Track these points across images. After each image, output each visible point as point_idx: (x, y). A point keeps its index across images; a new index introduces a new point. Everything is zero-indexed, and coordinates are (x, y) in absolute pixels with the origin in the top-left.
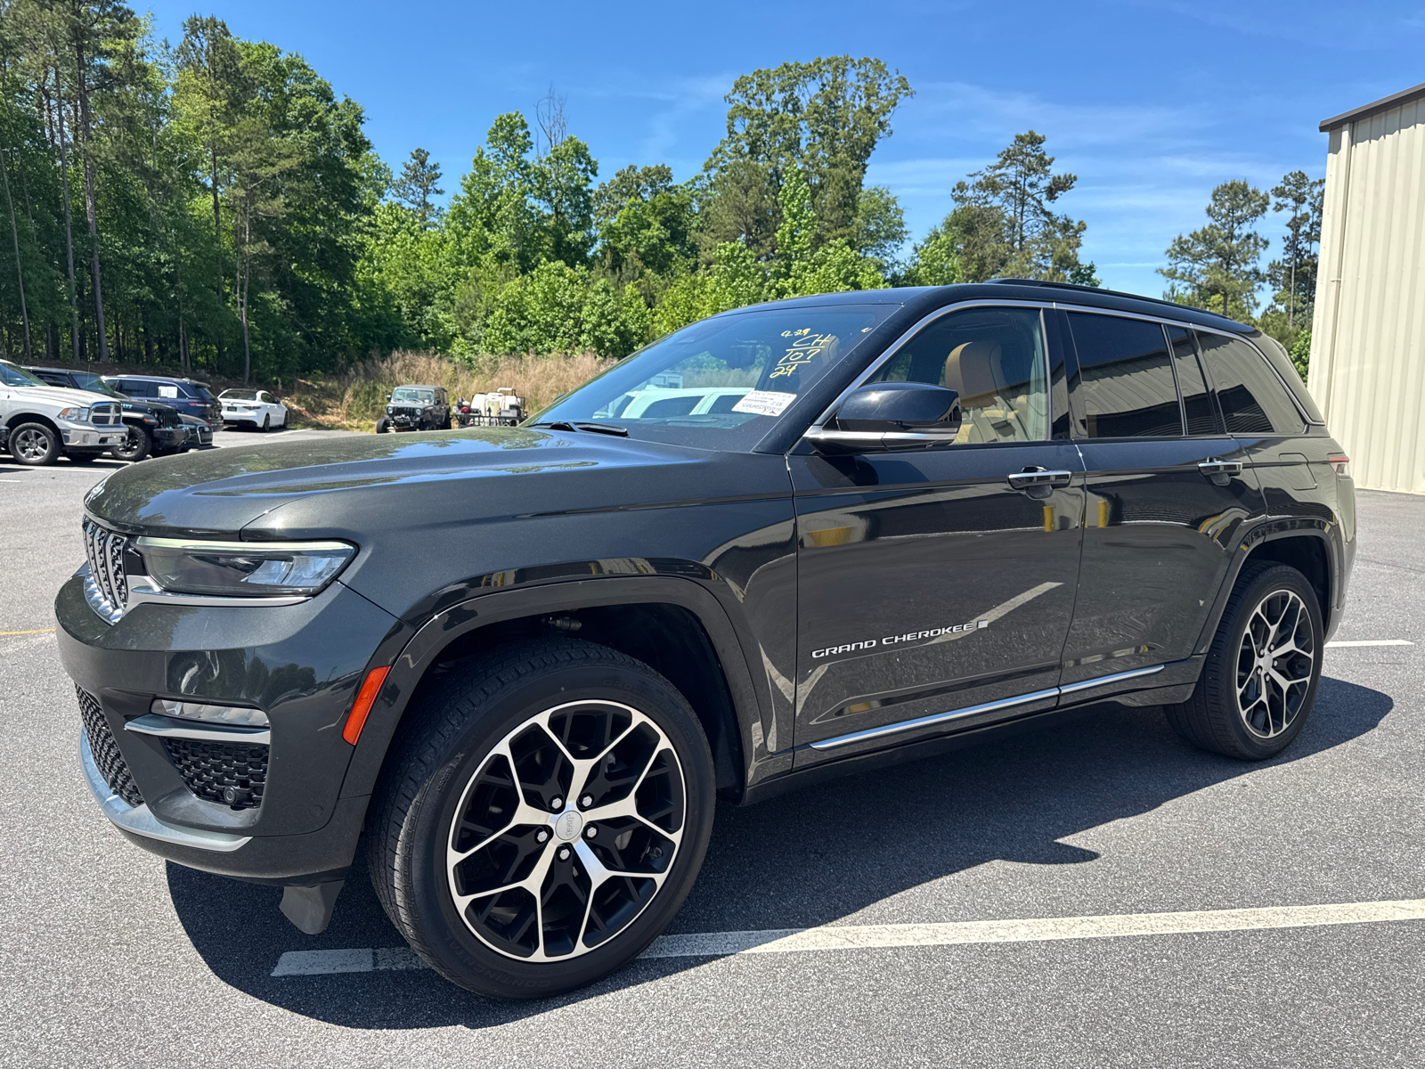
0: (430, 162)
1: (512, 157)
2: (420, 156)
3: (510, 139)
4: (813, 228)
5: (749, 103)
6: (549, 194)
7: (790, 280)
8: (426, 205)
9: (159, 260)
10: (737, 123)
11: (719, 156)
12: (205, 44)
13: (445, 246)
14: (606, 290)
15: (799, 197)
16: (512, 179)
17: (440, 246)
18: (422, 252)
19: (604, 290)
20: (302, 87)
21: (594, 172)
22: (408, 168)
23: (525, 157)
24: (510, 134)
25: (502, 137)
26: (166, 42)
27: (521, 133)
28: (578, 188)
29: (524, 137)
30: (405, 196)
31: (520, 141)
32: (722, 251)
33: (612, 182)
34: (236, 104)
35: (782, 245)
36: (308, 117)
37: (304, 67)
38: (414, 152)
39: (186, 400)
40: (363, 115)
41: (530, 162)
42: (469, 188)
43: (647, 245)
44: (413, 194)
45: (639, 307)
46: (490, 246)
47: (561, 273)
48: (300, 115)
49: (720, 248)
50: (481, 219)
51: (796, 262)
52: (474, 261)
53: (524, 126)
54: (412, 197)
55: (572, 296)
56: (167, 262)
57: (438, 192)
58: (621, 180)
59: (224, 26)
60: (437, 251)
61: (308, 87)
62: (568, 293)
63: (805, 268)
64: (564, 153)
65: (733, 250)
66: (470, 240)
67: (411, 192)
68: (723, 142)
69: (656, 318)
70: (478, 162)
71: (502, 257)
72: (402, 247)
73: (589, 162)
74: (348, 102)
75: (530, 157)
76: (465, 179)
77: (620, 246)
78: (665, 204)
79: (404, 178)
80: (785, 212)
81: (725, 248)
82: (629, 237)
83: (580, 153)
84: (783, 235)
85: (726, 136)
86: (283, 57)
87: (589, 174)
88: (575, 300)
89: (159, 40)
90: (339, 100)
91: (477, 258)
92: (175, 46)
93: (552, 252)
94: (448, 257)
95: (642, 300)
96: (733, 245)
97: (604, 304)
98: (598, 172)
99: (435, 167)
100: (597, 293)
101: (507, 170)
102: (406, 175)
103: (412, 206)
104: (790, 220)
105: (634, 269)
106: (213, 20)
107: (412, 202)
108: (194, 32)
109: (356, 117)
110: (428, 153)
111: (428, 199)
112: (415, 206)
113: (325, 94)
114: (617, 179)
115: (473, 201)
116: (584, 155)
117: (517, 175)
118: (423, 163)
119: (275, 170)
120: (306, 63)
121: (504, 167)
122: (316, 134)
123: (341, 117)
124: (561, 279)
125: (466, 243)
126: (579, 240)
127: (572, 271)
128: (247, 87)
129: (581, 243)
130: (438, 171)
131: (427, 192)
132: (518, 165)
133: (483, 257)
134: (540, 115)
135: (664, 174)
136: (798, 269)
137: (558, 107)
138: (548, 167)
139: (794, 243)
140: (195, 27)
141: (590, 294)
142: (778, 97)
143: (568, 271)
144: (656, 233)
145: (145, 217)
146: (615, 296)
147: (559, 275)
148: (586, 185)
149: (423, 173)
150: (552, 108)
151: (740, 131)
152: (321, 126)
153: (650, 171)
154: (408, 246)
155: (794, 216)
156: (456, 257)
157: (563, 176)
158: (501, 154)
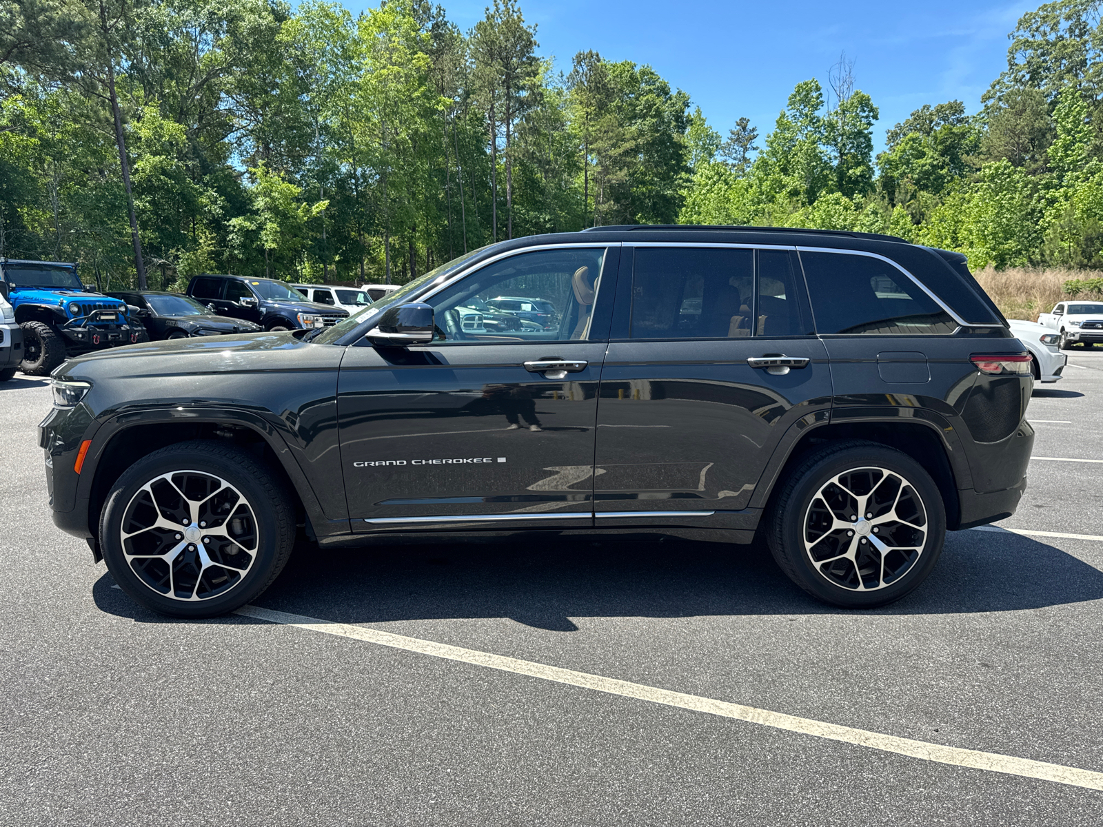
0: (750, 127)
1: (806, 116)
2: (743, 124)
3: (806, 101)
4: (1089, 140)
5: (1033, 36)
6: (835, 140)
7: (1062, 190)
8: (745, 159)
9: (545, 219)
10: (1018, 55)
11: (997, 87)
12: (585, 69)
13: (749, 190)
14: (875, 213)
15: (1075, 113)
16: (806, 132)
17: (747, 190)
18: (731, 197)
19: (873, 213)
20: (648, 87)
21: (875, 117)
22: (733, 134)
23: (817, 113)
24: (806, 97)
25: (799, 100)
26: (561, 73)
27: (815, 95)
28: (860, 133)
29: (817, 98)
30: (729, 155)
31: (814, 102)
32: (987, 170)
33: (907, 121)
34: (602, 107)
35: (1054, 159)
36: (650, 107)
37: (652, 73)
38: (738, 121)
39: (536, 312)
40: (689, 101)
41: (821, 117)
42: (772, 143)
43: (921, 172)
44: (736, 153)
45: (905, 224)
46: (784, 186)
47: (837, 203)
48: (645, 107)
49: (985, 168)
50: (780, 166)
51: (1069, 173)
52: (772, 200)
53: (818, 89)
54: (734, 155)
55: (845, 220)
56: (549, 220)
57: (754, 149)
58: (915, 119)
59: (597, 55)
60: (743, 195)
61: (652, 87)
62: (842, 217)
63: (1078, 178)
64: (849, 106)
65: (997, 169)
66: (769, 183)
67: (734, 151)
68: (1003, 75)
69: (921, 233)
70: (779, 123)
71: (794, 193)
72: (718, 194)
73: (872, 110)
74: (679, 93)
75: (821, 113)
76: (769, 137)
77: (896, 174)
78: (945, 135)
79: (729, 141)
80: (1059, 129)
81: (990, 167)
82: (905, 166)
83: (864, 103)
84: (1056, 151)
85: (1006, 68)
86: (637, 70)
87: (871, 119)
88: (847, 223)
89: (557, 72)
90: (673, 93)
91: (773, 197)
92: (567, 74)
93: (836, 186)
94: (750, 198)
95: (909, 218)
96: (998, 163)
97: (872, 224)
98: (879, 117)
99: (753, 130)
100: (867, 215)
101: (801, 126)
102: (732, 139)
103: (734, 162)
104: (1063, 136)
105: (907, 193)
106: (591, 52)
107: (735, 159)
108: (579, 63)
109: (684, 103)
110: (749, 120)
111: (746, 155)
112: (737, 162)
113: (664, 91)
114: (911, 119)
115: (774, 153)
116: (867, 105)
117: (809, 129)
118: (744, 128)
119: (621, 151)
120: (652, 71)
121: (799, 124)
122: (654, 120)
123: (673, 105)
124: (837, 207)
125: (766, 186)
126: (859, 174)
127: (847, 200)
128: (609, 94)
129: (860, 176)
130: (755, 133)
131: (746, 150)
132: (810, 121)
133: (778, 196)
134: (832, 78)
135: (956, 108)
136: (1071, 179)
137: (847, 69)
138: (835, 118)
139: (1067, 156)
140: (579, 59)
141: (861, 217)
142: (1064, 25)
143: (844, 200)
144: (928, 161)
145: (542, 192)
146: (882, 217)
147: (836, 204)
148: (867, 129)
149: (744, 135)
150: (843, 69)
151: (1021, 61)
152: (658, 114)
153: (942, 107)
154: (722, 193)
155: (1068, 132)
156: (757, 198)
157: (848, 125)
158: (798, 114)
